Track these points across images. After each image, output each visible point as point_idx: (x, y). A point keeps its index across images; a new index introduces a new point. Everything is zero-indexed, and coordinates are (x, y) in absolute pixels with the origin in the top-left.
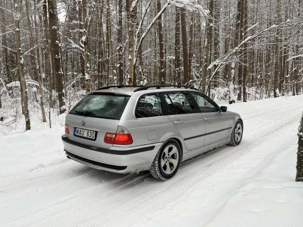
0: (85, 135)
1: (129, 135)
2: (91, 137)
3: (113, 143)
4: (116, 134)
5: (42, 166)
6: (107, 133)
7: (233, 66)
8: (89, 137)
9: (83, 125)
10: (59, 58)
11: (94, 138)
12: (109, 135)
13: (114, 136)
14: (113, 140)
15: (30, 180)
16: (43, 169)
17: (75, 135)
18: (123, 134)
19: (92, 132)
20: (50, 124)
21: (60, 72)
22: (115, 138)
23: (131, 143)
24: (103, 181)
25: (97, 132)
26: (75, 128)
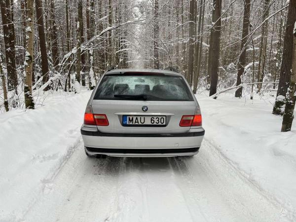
2: (160, 124)
3: (191, 126)
4: (194, 116)
6: (184, 116)
8: (155, 124)
9: (146, 111)
11: (164, 124)
14: (191, 122)
17: (124, 125)
19: (160, 118)
22: (193, 120)
26: (125, 116)
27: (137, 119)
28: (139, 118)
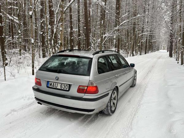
0: (59, 87)
1: (96, 87)
2: (65, 89)
3: (85, 93)
4: (87, 86)
5: (14, 111)
6: (80, 86)
7: (115, 37)
8: (62, 89)
9: (58, 80)
10: (2, 26)
11: (68, 89)
12: (81, 87)
13: (86, 88)
14: (85, 91)
15: (10, 123)
16: (15, 113)
17: (48, 87)
18: (92, 87)
19: (66, 85)
20: (5, 76)
21: (3, 36)
22: (87, 89)
23: (97, 93)
24: (72, 120)
25: (70, 86)
26: (48, 82)
27: (54, 84)
28: (55, 83)
